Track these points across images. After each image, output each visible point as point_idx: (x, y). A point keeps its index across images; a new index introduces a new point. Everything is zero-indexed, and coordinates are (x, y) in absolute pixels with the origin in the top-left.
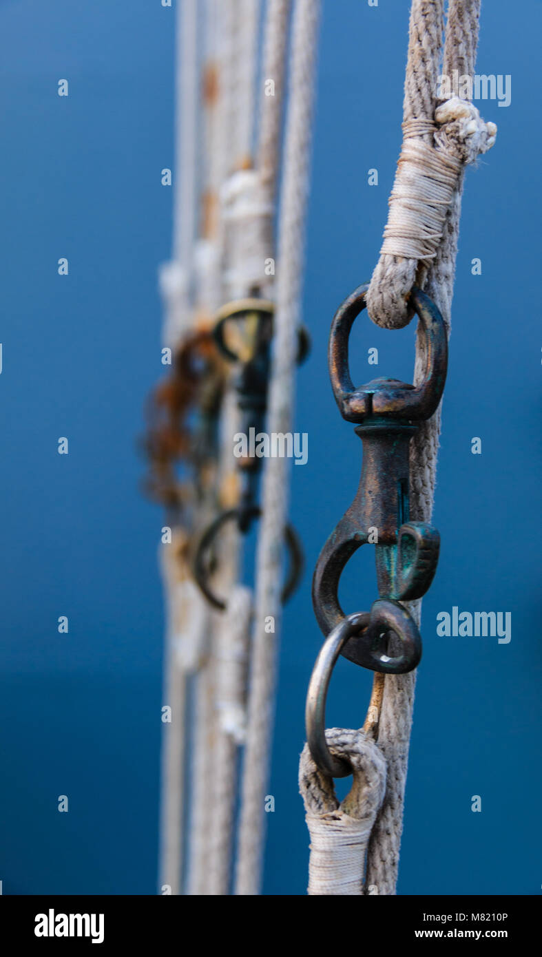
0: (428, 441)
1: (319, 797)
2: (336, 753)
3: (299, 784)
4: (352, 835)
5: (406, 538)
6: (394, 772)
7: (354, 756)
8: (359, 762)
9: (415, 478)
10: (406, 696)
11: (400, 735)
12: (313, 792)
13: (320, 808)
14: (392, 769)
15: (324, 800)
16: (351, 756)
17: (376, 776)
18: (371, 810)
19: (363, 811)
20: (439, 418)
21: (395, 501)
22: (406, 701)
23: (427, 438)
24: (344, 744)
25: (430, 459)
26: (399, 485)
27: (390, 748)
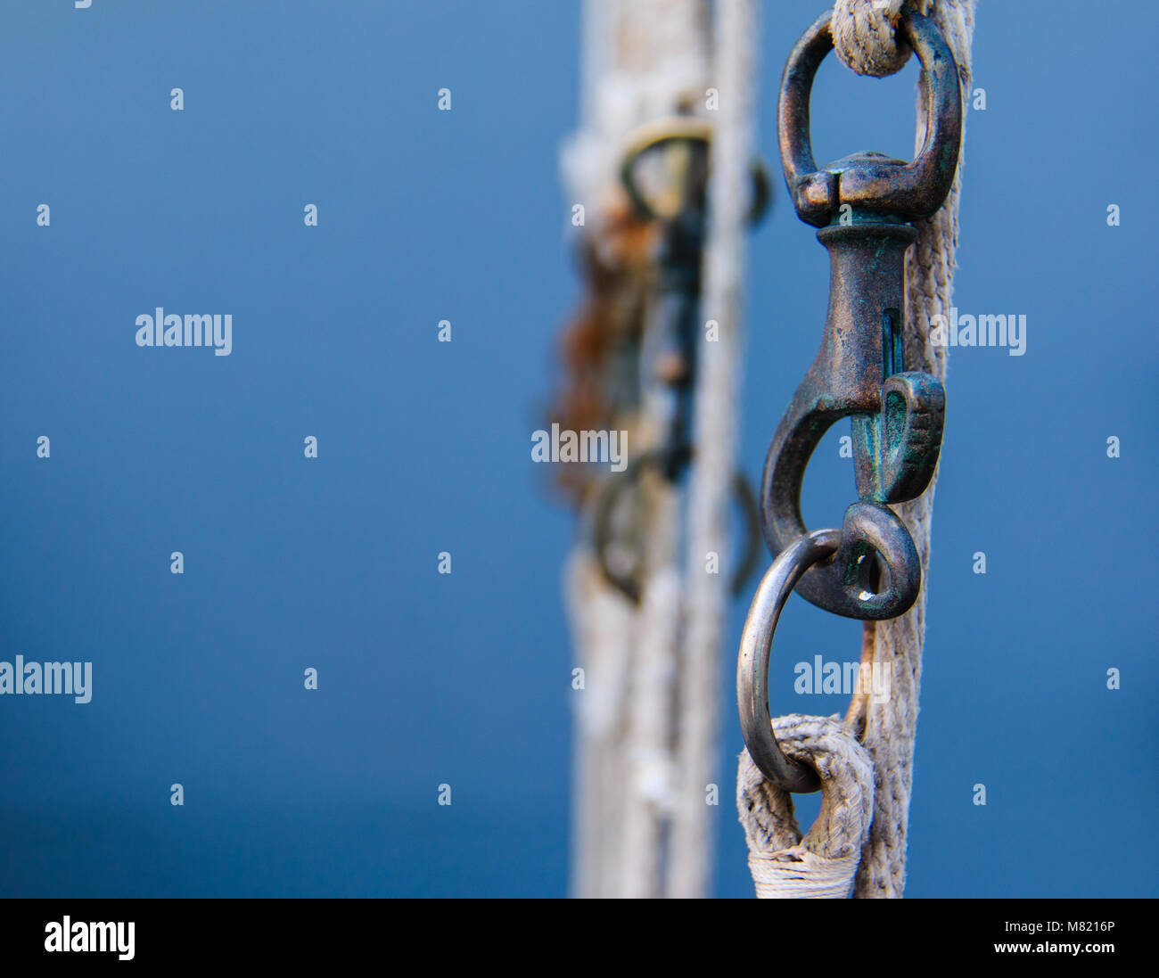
0: (938, 256)
1: (767, 824)
2: (792, 751)
3: (738, 805)
4: (821, 885)
5: (894, 399)
6: (890, 786)
7: (820, 756)
8: (828, 764)
9: (918, 315)
10: (908, 664)
11: (899, 726)
12: (759, 815)
13: (769, 841)
14: (887, 781)
15: (776, 830)
16: (816, 757)
17: (856, 789)
18: (850, 844)
19: (837, 844)
20: (954, 219)
21: (879, 343)
22: (909, 674)
23: (935, 251)
24: (805, 737)
25: (941, 284)
26: (887, 319)
27: (883, 749)
